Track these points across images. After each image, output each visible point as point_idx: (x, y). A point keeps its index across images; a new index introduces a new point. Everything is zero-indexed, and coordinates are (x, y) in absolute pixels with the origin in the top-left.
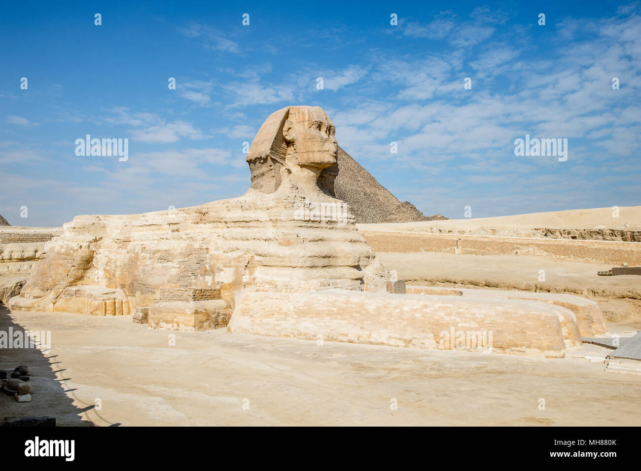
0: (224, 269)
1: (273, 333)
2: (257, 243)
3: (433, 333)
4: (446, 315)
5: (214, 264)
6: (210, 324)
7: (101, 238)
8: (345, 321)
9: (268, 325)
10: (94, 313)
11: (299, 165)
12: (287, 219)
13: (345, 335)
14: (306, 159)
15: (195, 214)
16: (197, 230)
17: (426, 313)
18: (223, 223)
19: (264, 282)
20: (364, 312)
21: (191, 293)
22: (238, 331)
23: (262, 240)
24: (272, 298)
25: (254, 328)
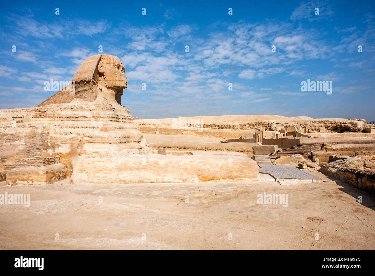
0: (62, 145)
1: (103, 181)
2: (84, 130)
3: (197, 174)
4: (203, 165)
5: (54, 142)
6: (55, 179)
8: (148, 172)
9: (99, 177)
11: (106, 87)
12: (104, 116)
13: (149, 179)
14: (111, 84)
15: (35, 112)
16: (37, 122)
17: (192, 165)
18: (58, 118)
19: (92, 152)
20: (158, 166)
21: (42, 161)
22: (79, 182)
23: (88, 128)
24: (100, 162)
25: (89, 179)
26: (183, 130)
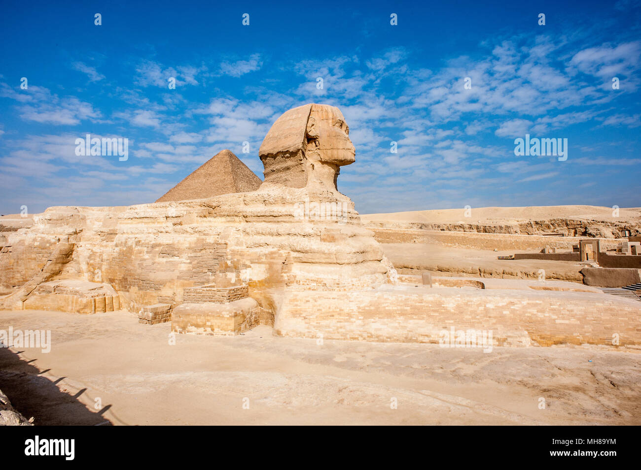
0: (252, 265)
1: (337, 336)
2: (293, 240)
3: (527, 330)
4: (538, 312)
5: (238, 260)
6: (246, 325)
7: (82, 231)
8: (424, 321)
9: (329, 327)
10: (82, 312)
11: (321, 161)
13: (427, 335)
14: (330, 155)
15: (199, 208)
16: (205, 224)
17: (514, 310)
18: (241, 217)
19: (309, 280)
20: (443, 311)
21: (226, 294)
22: (291, 335)
23: (299, 236)
24: (327, 298)
25: (310, 330)
26: (415, 235)
